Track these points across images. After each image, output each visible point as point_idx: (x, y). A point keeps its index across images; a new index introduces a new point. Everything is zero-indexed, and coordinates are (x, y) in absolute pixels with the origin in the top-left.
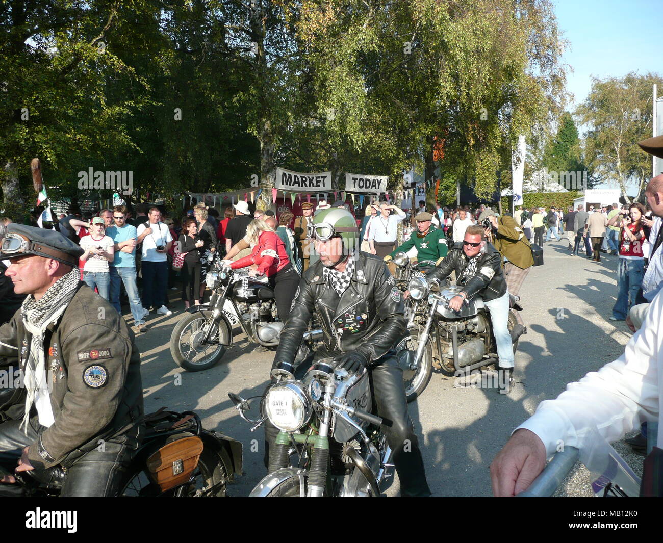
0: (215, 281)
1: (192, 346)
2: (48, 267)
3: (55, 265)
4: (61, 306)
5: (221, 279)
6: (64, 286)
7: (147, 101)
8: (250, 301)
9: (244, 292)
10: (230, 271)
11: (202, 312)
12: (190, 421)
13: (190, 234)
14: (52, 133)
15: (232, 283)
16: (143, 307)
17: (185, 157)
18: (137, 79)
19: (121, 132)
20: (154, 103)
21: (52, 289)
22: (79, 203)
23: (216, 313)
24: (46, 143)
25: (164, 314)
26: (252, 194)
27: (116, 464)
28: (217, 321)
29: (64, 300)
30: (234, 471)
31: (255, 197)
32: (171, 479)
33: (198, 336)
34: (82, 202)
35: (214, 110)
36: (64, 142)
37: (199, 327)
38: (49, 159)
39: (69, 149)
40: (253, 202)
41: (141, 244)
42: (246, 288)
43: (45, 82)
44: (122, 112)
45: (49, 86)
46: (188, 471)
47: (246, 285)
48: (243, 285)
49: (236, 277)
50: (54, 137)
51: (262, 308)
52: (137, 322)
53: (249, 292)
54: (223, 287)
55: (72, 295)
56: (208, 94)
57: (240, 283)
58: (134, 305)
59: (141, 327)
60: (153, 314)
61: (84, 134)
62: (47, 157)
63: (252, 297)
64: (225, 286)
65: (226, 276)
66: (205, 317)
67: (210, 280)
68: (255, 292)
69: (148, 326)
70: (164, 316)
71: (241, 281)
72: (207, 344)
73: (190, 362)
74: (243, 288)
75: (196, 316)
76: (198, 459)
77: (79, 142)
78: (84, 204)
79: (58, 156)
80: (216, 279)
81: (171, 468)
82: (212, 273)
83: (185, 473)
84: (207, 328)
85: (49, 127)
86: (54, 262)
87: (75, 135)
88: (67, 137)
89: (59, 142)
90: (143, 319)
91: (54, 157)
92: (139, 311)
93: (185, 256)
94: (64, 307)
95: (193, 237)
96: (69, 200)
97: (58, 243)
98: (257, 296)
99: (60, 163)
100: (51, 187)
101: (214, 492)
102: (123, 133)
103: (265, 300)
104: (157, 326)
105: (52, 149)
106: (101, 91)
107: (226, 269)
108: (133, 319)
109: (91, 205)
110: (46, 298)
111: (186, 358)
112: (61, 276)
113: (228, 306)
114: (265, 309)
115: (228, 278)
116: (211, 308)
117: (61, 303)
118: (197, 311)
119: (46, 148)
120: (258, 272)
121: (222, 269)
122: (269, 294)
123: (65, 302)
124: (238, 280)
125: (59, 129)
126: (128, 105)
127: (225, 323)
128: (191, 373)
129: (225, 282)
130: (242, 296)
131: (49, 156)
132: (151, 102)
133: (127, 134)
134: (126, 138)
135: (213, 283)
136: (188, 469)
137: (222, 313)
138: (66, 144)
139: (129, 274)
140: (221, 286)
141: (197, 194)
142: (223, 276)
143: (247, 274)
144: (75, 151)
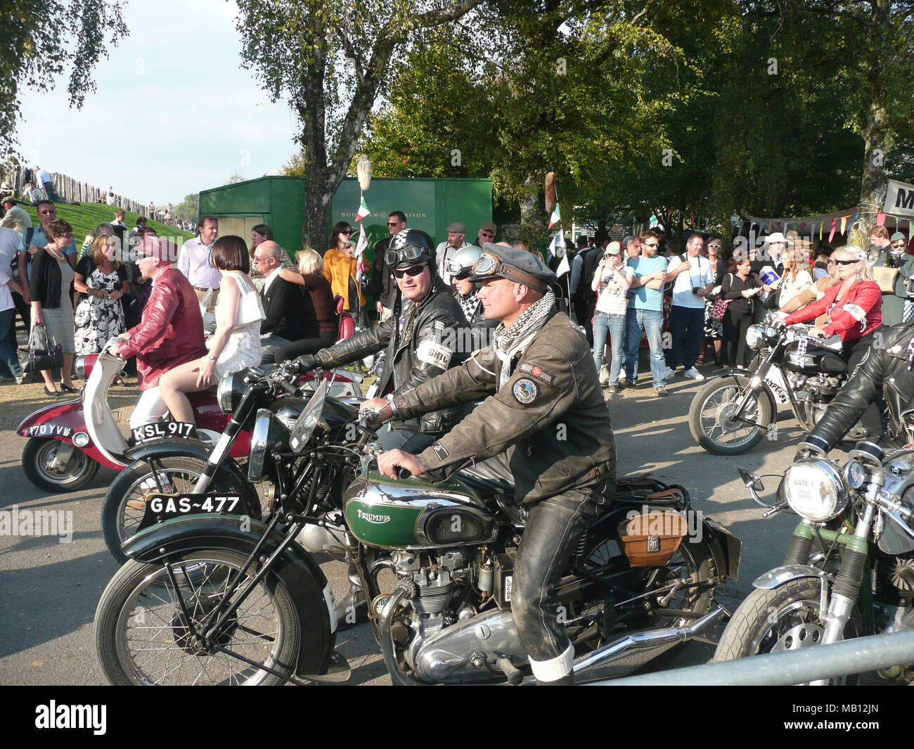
0: (759, 339)
1: (718, 421)
2: (517, 292)
3: (523, 290)
4: (529, 334)
5: (767, 337)
6: (534, 312)
7: (696, 90)
8: (808, 372)
9: (799, 358)
10: (782, 328)
11: (736, 378)
12: (677, 495)
13: (739, 275)
14: (578, 140)
15: (784, 344)
16: (667, 366)
17: (744, 167)
18: (686, 63)
19: (659, 135)
20: (705, 93)
21: (523, 317)
22: (607, 228)
23: (755, 382)
24: (570, 152)
25: (693, 378)
26: (844, 221)
27: (577, 513)
28: (756, 393)
29: (533, 328)
30: (728, 574)
31: (847, 225)
32: (645, 555)
33: (727, 409)
34: (611, 226)
35: (795, 98)
36: (590, 151)
37: (731, 399)
38: (572, 172)
39: (595, 159)
40: (842, 233)
41: (674, 283)
42: (803, 353)
43: (574, 78)
44: (662, 108)
45: (578, 82)
46: (664, 553)
47: (803, 349)
48: (799, 348)
49: (790, 337)
50: (580, 145)
51: (826, 384)
52: (656, 383)
53: (807, 359)
54: (770, 349)
55: (541, 323)
56: (788, 74)
57: (794, 345)
58: (655, 361)
59: (660, 390)
60: (680, 376)
61: (614, 139)
62: (570, 170)
63: (810, 367)
64: (773, 347)
65: (774, 333)
66: (739, 384)
67: (752, 336)
68: (816, 360)
69: (670, 391)
70: (693, 381)
71: (797, 342)
72: (738, 421)
73: (713, 441)
74: (799, 352)
75: (727, 382)
76: (679, 542)
77: (609, 150)
78: (614, 228)
79: (581, 167)
80: (761, 336)
81: (645, 542)
82: (756, 327)
83: (661, 553)
84: (740, 401)
85: (575, 133)
86: (523, 287)
87: (604, 142)
88: (594, 145)
89: (585, 151)
90: (664, 380)
91: (577, 169)
92: (660, 369)
93: (728, 303)
94: (532, 336)
95: (744, 278)
96: (596, 223)
97: (527, 266)
98: (819, 366)
99: (583, 176)
100: (576, 207)
101: (698, 590)
102: (662, 137)
103: (833, 374)
104: (681, 391)
105: (576, 160)
106: (639, 82)
107: (777, 324)
108: (652, 379)
109: (622, 231)
110: (517, 326)
111: (709, 434)
112: (533, 303)
113: (774, 374)
114: (829, 385)
115: (777, 337)
116: (749, 374)
117: (530, 330)
118: (728, 376)
119: (570, 159)
120: (823, 332)
121: (771, 323)
122: (839, 365)
123: (534, 330)
124: (792, 340)
125: (587, 134)
126: (671, 98)
127: (767, 397)
128: (713, 456)
129: (772, 342)
130: (797, 364)
131: (572, 168)
132: (701, 91)
133: (667, 138)
134: (665, 143)
135: (755, 340)
136: (666, 550)
137: (764, 384)
138: (592, 153)
139: (654, 321)
140: (767, 346)
141: (761, 219)
142: (770, 333)
143: (806, 333)
144: (602, 162)
